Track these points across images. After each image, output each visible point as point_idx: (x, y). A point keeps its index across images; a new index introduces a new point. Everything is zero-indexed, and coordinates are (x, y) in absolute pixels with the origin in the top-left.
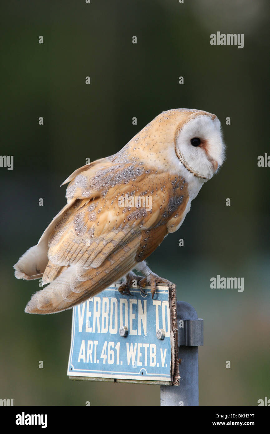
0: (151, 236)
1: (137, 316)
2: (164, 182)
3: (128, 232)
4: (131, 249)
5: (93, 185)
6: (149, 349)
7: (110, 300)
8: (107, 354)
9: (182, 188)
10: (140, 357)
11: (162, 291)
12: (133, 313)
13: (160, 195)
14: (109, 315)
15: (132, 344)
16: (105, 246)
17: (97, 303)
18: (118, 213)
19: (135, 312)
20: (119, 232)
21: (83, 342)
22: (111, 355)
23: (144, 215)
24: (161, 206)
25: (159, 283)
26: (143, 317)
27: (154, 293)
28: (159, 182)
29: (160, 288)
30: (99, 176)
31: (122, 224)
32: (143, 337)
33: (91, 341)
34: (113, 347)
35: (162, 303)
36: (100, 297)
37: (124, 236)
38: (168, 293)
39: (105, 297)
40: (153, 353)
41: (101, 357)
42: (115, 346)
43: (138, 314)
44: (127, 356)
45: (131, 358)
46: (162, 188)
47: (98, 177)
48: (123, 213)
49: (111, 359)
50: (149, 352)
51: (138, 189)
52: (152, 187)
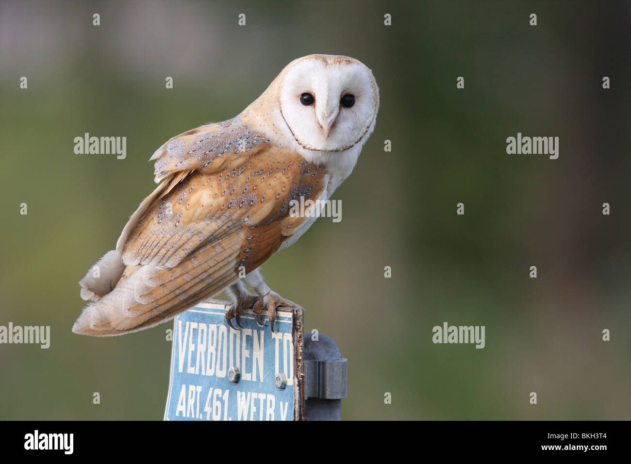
0: (257, 235)
1: (251, 354)
2: (290, 162)
3: (224, 224)
4: (225, 250)
5: (192, 152)
6: (265, 401)
7: (218, 327)
8: (212, 406)
9: (314, 175)
10: (254, 413)
11: (284, 318)
12: (246, 349)
13: (280, 178)
14: (217, 350)
15: (244, 393)
16: (188, 240)
17: (203, 331)
18: (216, 194)
19: (249, 347)
20: (211, 222)
21: (184, 386)
22: (217, 408)
23: (252, 203)
24: (279, 195)
25: (280, 306)
26: (259, 354)
27: (273, 321)
28: (282, 160)
29: (282, 314)
30: (202, 141)
31: (219, 212)
32: (259, 385)
33: (194, 387)
34: (220, 396)
35: (283, 335)
36: (206, 324)
37: (217, 228)
38: (291, 322)
39: (212, 323)
40: (271, 407)
41: (205, 410)
42: (222, 396)
43: (253, 350)
44: (237, 410)
45: (243, 414)
46: (284, 170)
47: (200, 141)
48: (222, 196)
49: (217, 414)
50: (265, 407)
51: (250, 166)
52: (271, 166)
